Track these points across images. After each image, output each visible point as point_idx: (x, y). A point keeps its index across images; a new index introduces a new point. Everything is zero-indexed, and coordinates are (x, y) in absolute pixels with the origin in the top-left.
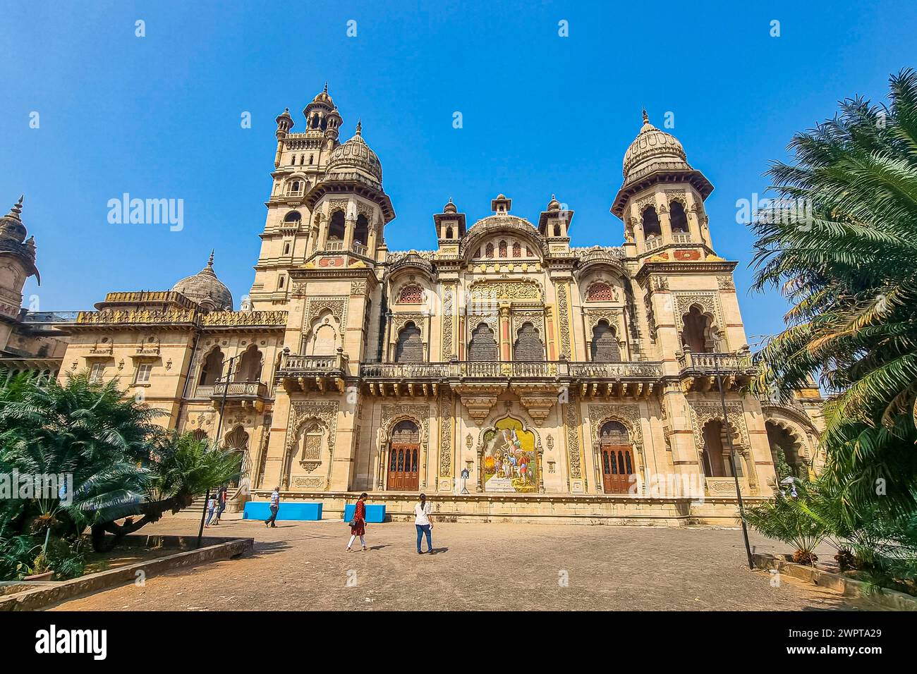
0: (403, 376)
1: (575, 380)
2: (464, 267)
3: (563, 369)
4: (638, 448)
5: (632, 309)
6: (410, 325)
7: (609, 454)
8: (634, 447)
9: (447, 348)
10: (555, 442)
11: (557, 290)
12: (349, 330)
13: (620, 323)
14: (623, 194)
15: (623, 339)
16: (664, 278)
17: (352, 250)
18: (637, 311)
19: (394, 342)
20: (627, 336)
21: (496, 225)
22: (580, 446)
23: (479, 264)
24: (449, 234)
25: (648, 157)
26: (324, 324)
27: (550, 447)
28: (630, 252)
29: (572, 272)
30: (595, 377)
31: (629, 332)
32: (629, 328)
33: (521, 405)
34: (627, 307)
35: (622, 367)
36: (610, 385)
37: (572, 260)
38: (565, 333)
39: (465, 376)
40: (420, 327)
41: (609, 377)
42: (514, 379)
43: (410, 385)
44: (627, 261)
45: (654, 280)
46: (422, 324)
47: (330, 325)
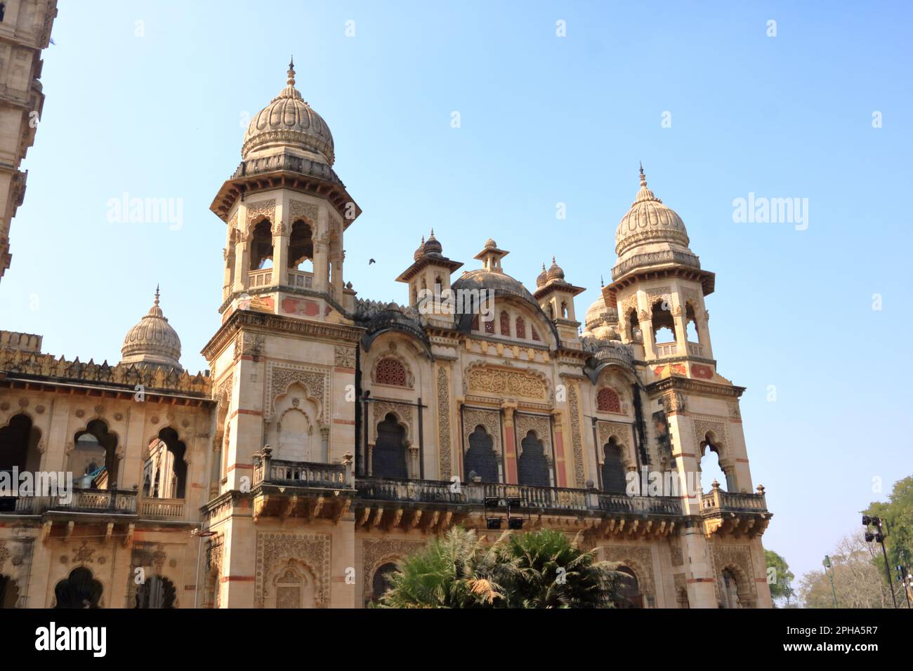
0: (409, 499)
5: (642, 426)
6: (392, 419)
11: (567, 391)
12: (335, 421)
13: (630, 443)
18: (647, 429)
19: (374, 443)
26: (292, 406)
29: (583, 370)
34: (637, 424)
37: (587, 354)
40: (407, 423)
46: (410, 419)
47: (300, 410)
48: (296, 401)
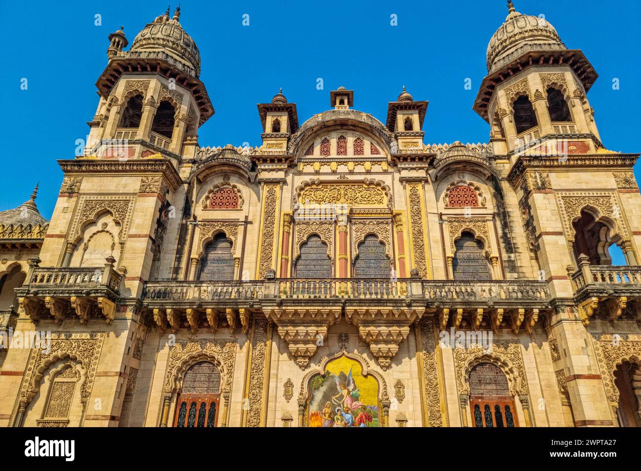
0: (200, 298)
1: (432, 303)
2: (292, 165)
3: (416, 289)
4: (522, 401)
5: (505, 217)
6: (220, 236)
7: (482, 410)
8: (517, 399)
9: (265, 264)
10: (407, 392)
11: (408, 193)
12: (131, 236)
13: (491, 233)
14: (487, 84)
15: (494, 253)
16: (544, 175)
17: (148, 140)
18: (511, 219)
19: (197, 257)
20: (499, 250)
21: (334, 118)
22: (442, 398)
23: (311, 162)
24: (276, 127)
25: (517, 41)
26: (100, 229)
27: (400, 399)
28: (499, 148)
29: (427, 172)
30: (459, 300)
31: (502, 245)
32: (501, 240)
33: (360, 338)
34: (498, 214)
35: (495, 288)
36: (480, 311)
37: (427, 157)
38: (419, 246)
39: (284, 297)
40: (233, 238)
41: (478, 299)
42: (350, 301)
43: (209, 311)
44: (495, 160)
45: (532, 178)
46: (235, 234)
47: (107, 232)
48: (106, 225)
